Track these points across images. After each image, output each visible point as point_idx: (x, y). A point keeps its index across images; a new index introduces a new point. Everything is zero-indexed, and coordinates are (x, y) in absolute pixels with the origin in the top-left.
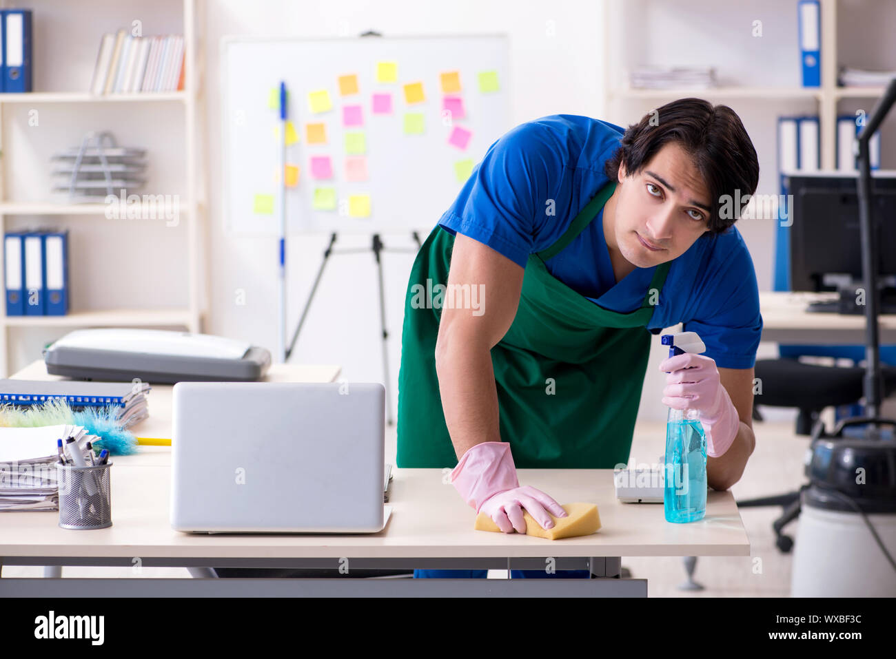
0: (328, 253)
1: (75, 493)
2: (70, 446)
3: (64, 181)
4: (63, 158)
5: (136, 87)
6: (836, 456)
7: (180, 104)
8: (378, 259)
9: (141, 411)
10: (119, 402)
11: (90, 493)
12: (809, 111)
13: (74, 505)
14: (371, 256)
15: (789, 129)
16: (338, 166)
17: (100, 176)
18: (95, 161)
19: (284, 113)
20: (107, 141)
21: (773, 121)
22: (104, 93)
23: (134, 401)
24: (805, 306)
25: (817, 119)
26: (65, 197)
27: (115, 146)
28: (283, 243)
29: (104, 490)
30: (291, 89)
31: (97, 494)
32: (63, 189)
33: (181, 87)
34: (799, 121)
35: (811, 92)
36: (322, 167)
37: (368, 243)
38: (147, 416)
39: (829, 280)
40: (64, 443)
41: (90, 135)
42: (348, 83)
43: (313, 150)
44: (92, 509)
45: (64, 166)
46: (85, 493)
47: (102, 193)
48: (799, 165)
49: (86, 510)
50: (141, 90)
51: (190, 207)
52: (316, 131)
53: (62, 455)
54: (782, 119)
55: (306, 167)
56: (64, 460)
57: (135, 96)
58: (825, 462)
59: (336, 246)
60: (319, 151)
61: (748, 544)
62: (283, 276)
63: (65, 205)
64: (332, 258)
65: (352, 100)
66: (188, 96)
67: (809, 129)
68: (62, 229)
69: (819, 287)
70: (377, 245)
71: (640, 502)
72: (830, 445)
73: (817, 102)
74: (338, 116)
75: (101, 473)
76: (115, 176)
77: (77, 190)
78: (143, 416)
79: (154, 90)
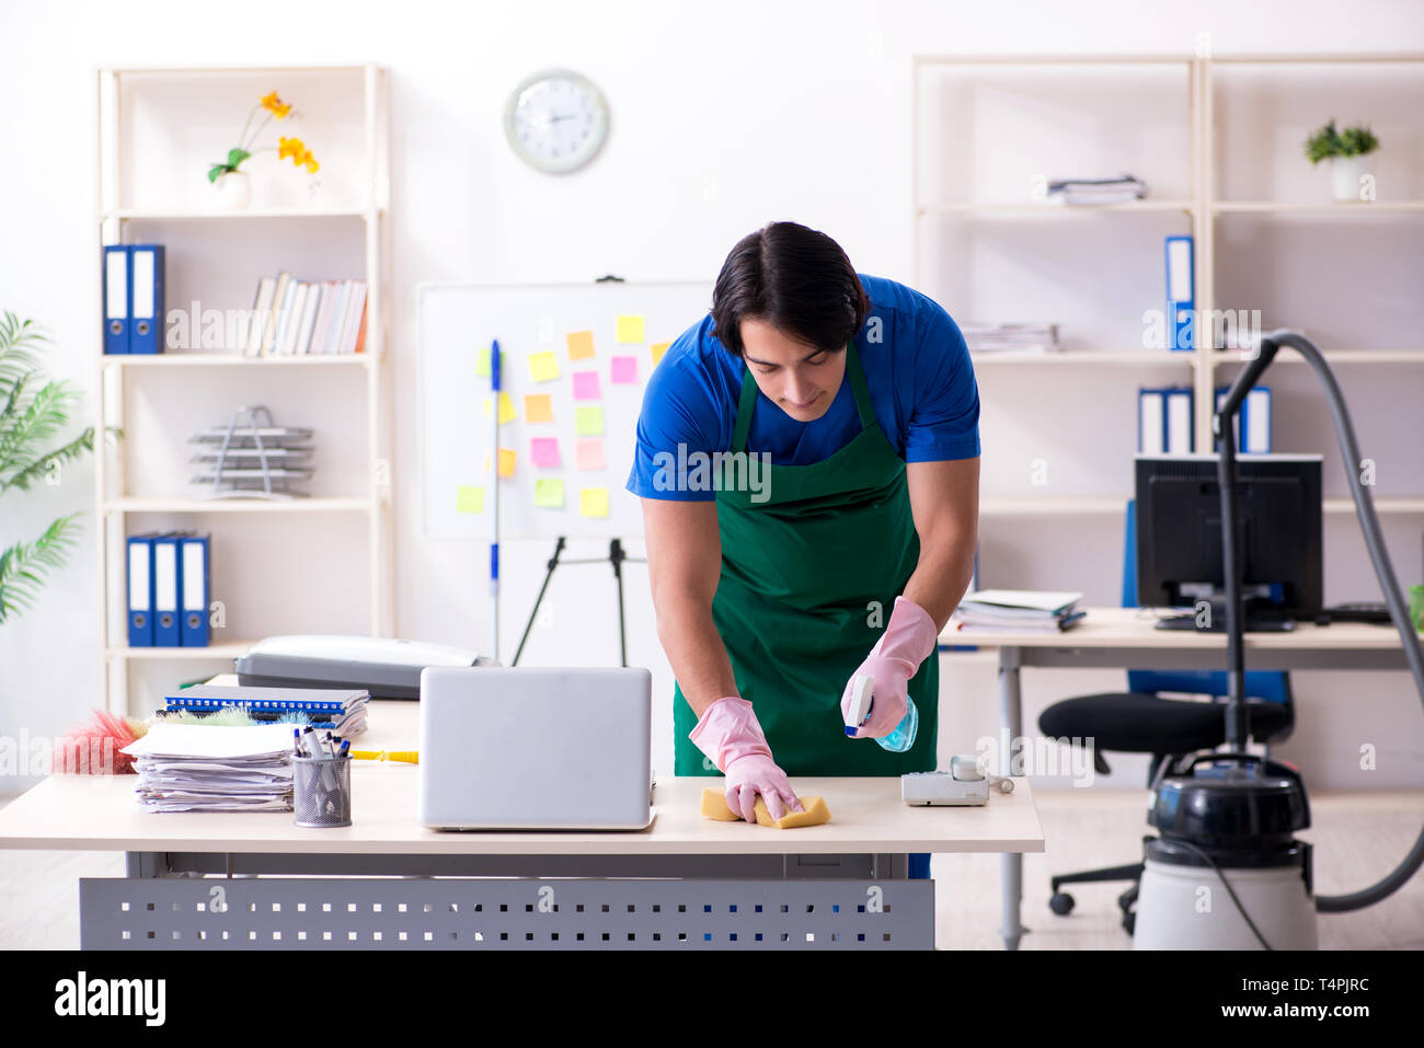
0: (553, 564)
1: (312, 790)
2: (307, 735)
3: (206, 470)
4: (204, 440)
5: (302, 348)
6: (1185, 799)
7: (360, 369)
8: (618, 573)
9: (361, 722)
10: (338, 708)
11: (329, 788)
12: (1182, 383)
13: (310, 801)
14: (609, 568)
15: (1153, 404)
16: (567, 450)
17: (254, 464)
18: (246, 443)
19: (497, 384)
20: (262, 416)
21: (1134, 393)
22: (259, 355)
23: (355, 708)
24: (1155, 622)
25: (1190, 392)
26: (207, 489)
27: (272, 425)
28: (495, 548)
29: (345, 786)
30: (503, 350)
31: (337, 790)
32: (203, 480)
33: (360, 348)
34: (1166, 394)
35: (1181, 357)
36: (546, 452)
37: (606, 552)
38: (366, 729)
39: (1186, 589)
40: (301, 733)
41: (242, 409)
42: (580, 343)
43: (532, 430)
44: (330, 806)
45: (206, 450)
46: (323, 789)
47: (257, 485)
48: (1166, 447)
49: (324, 807)
50: (308, 352)
51: (370, 504)
52: (538, 405)
53: (299, 746)
54: (1144, 392)
55: (525, 451)
56: (302, 751)
57: (302, 359)
58: (1172, 808)
59: (563, 556)
60: (543, 431)
61: (1042, 838)
62: (496, 593)
63: (206, 501)
64: (559, 569)
65: (585, 366)
66: (370, 359)
67: (1179, 404)
68: (202, 534)
69: (1175, 600)
70: (617, 553)
71: (929, 805)
72: (1178, 785)
73: (1192, 370)
74: (568, 386)
75: (341, 766)
76: (273, 463)
77: (223, 480)
78: (361, 728)
79: (325, 352)
